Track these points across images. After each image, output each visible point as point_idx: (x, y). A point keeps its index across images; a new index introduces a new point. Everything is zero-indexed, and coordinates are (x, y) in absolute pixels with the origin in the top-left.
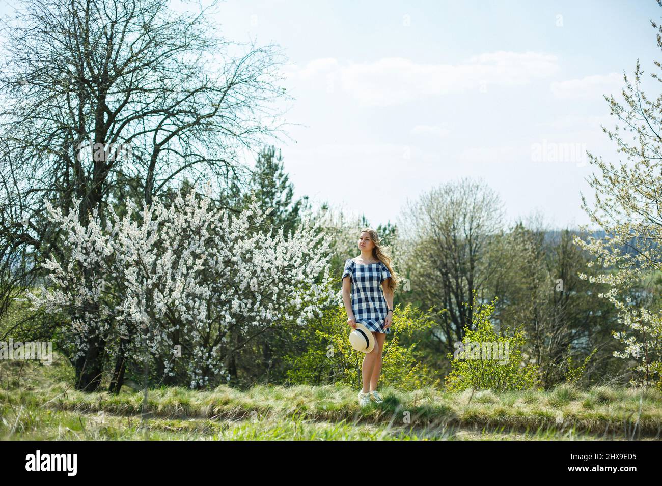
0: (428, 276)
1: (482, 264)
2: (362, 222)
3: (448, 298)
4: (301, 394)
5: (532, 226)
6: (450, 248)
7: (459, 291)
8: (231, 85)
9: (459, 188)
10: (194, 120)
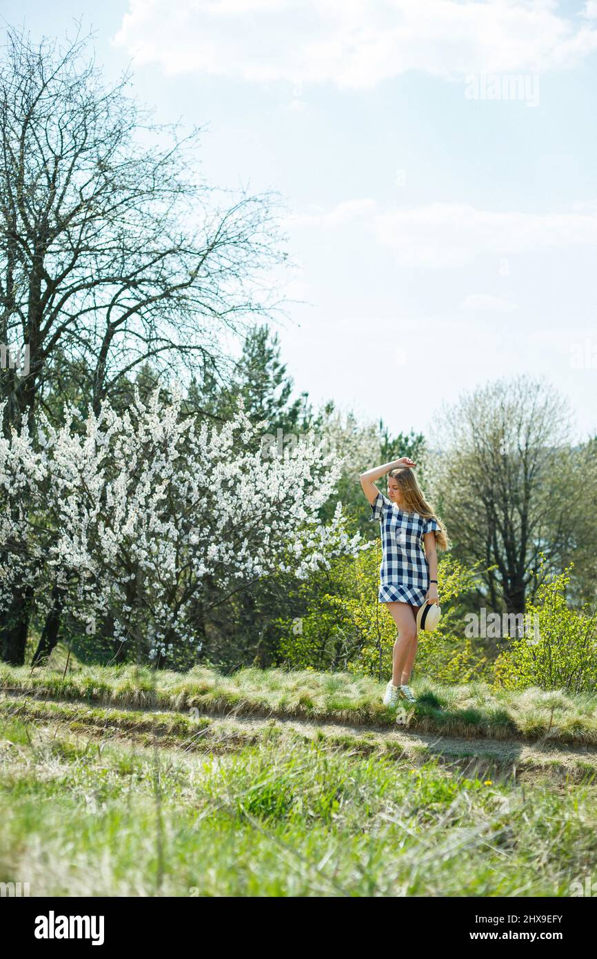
0: (467, 505)
1: (542, 492)
2: (379, 428)
3: (492, 538)
4: (304, 684)
6: (498, 470)
7: (508, 527)
8: (213, 246)
9: (513, 388)
10: (163, 292)
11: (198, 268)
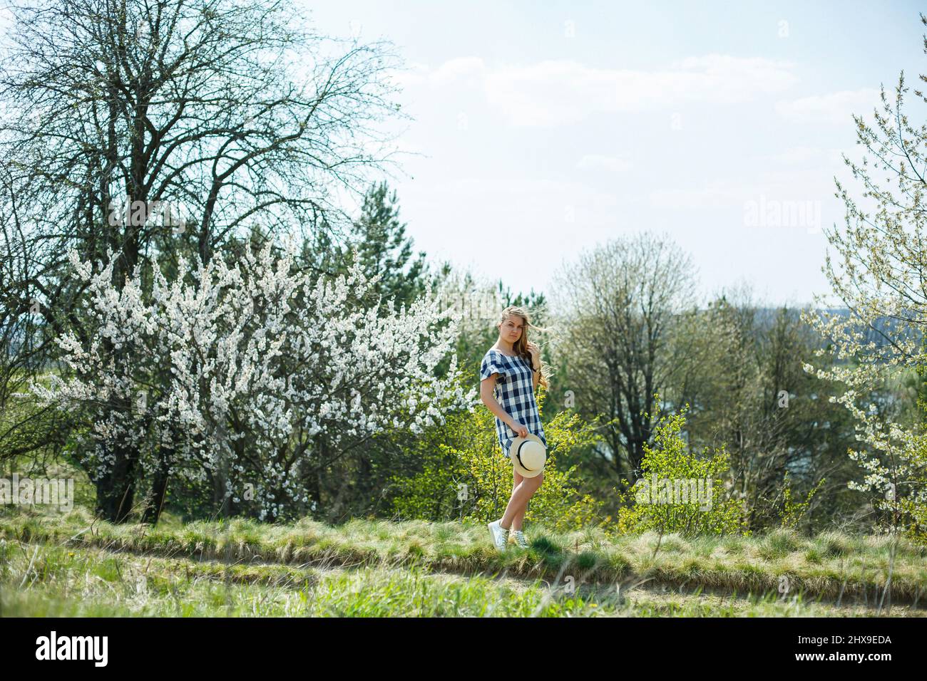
0: (590, 367)
1: (666, 352)
2: (498, 289)
3: (616, 399)
4: (415, 533)
5: (738, 302)
6: (621, 330)
7: (632, 390)
8: (323, 96)
9: (635, 245)
10: (271, 144)
11: (308, 119)
